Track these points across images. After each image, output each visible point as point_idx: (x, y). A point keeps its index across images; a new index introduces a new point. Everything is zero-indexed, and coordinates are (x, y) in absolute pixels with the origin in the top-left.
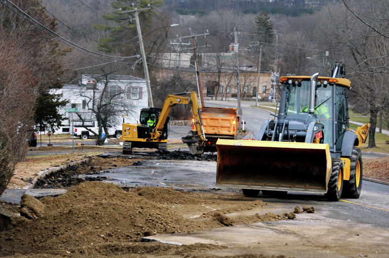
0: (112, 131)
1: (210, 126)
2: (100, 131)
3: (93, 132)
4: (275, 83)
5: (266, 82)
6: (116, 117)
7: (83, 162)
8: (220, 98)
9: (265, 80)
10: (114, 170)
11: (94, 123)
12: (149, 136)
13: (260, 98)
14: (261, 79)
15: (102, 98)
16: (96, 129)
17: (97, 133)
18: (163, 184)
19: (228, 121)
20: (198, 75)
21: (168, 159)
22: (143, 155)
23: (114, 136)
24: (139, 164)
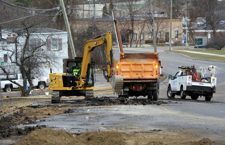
0: (35, 82)
1: (133, 72)
2: (25, 83)
3: (17, 84)
4: (186, 28)
5: (178, 27)
6: (40, 68)
7: (15, 113)
8: (135, 46)
9: (176, 25)
10: (50, 119)
11: (17, 76)
12: (75, 84)
13: (173, 43)
14: (173, 24)
15: (24, 51)
16: (20, 81)
17: (22, 85)
18: (103, 129)
19: (151, 66)
20: (116, 24)
21: (97, 105)
22: (72, 103)
23: (38, 87)
24: (70, 112)
